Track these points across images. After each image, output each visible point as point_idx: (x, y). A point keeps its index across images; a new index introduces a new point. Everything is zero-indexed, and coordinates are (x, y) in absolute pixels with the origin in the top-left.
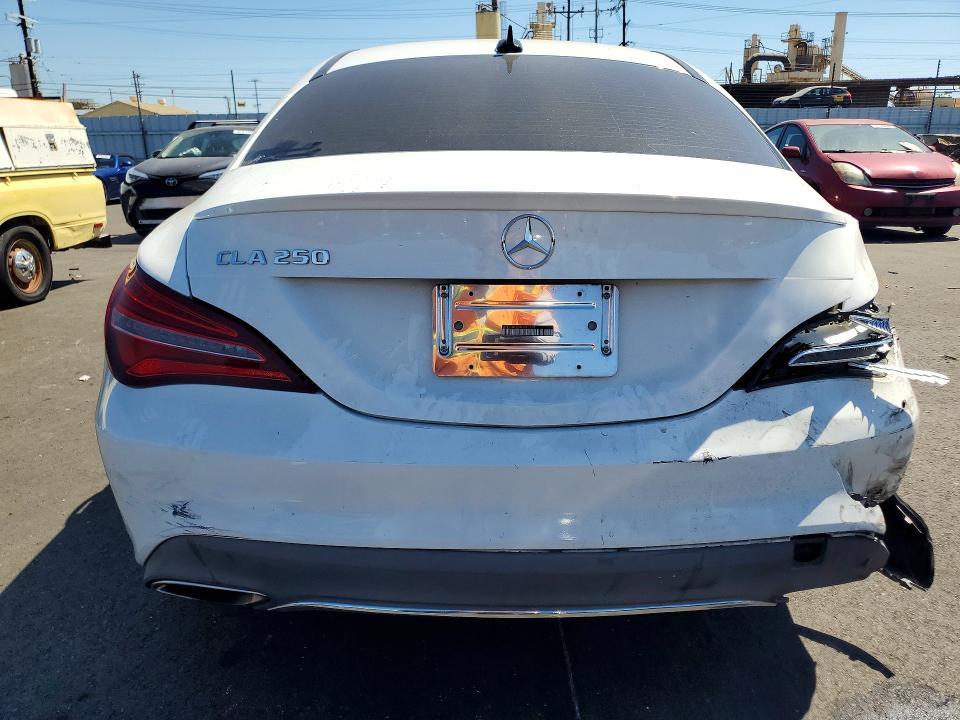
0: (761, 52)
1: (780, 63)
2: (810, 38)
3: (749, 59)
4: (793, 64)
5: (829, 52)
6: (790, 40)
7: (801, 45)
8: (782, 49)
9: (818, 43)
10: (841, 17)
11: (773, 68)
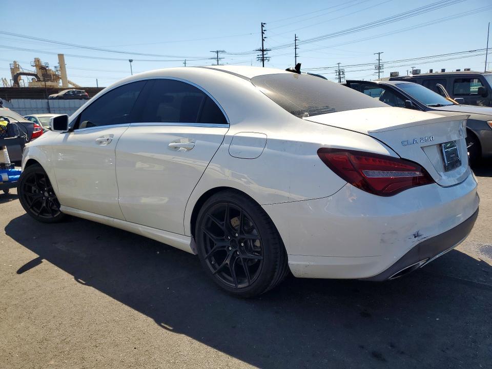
0: (21, 71)
1: (34, 77)
2: (47, 65)
3: (15, 74)
4: (41, 78)
5: (59, 73)
6: (36, 66)
7: (43, 69)
8: (33, 70)
9: (52, 68)
10: (61, 57)
11: (31, 79)
